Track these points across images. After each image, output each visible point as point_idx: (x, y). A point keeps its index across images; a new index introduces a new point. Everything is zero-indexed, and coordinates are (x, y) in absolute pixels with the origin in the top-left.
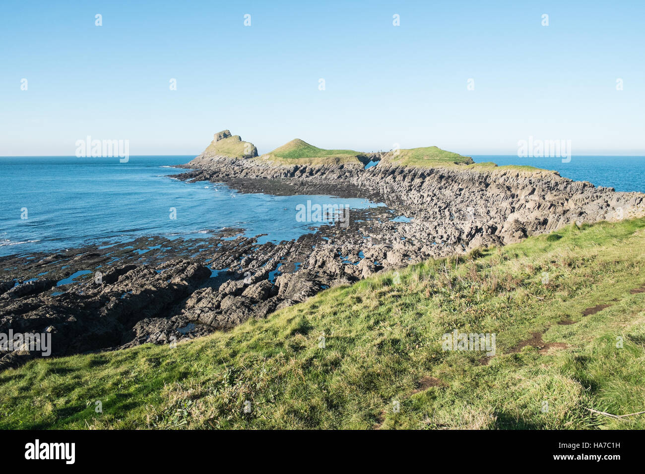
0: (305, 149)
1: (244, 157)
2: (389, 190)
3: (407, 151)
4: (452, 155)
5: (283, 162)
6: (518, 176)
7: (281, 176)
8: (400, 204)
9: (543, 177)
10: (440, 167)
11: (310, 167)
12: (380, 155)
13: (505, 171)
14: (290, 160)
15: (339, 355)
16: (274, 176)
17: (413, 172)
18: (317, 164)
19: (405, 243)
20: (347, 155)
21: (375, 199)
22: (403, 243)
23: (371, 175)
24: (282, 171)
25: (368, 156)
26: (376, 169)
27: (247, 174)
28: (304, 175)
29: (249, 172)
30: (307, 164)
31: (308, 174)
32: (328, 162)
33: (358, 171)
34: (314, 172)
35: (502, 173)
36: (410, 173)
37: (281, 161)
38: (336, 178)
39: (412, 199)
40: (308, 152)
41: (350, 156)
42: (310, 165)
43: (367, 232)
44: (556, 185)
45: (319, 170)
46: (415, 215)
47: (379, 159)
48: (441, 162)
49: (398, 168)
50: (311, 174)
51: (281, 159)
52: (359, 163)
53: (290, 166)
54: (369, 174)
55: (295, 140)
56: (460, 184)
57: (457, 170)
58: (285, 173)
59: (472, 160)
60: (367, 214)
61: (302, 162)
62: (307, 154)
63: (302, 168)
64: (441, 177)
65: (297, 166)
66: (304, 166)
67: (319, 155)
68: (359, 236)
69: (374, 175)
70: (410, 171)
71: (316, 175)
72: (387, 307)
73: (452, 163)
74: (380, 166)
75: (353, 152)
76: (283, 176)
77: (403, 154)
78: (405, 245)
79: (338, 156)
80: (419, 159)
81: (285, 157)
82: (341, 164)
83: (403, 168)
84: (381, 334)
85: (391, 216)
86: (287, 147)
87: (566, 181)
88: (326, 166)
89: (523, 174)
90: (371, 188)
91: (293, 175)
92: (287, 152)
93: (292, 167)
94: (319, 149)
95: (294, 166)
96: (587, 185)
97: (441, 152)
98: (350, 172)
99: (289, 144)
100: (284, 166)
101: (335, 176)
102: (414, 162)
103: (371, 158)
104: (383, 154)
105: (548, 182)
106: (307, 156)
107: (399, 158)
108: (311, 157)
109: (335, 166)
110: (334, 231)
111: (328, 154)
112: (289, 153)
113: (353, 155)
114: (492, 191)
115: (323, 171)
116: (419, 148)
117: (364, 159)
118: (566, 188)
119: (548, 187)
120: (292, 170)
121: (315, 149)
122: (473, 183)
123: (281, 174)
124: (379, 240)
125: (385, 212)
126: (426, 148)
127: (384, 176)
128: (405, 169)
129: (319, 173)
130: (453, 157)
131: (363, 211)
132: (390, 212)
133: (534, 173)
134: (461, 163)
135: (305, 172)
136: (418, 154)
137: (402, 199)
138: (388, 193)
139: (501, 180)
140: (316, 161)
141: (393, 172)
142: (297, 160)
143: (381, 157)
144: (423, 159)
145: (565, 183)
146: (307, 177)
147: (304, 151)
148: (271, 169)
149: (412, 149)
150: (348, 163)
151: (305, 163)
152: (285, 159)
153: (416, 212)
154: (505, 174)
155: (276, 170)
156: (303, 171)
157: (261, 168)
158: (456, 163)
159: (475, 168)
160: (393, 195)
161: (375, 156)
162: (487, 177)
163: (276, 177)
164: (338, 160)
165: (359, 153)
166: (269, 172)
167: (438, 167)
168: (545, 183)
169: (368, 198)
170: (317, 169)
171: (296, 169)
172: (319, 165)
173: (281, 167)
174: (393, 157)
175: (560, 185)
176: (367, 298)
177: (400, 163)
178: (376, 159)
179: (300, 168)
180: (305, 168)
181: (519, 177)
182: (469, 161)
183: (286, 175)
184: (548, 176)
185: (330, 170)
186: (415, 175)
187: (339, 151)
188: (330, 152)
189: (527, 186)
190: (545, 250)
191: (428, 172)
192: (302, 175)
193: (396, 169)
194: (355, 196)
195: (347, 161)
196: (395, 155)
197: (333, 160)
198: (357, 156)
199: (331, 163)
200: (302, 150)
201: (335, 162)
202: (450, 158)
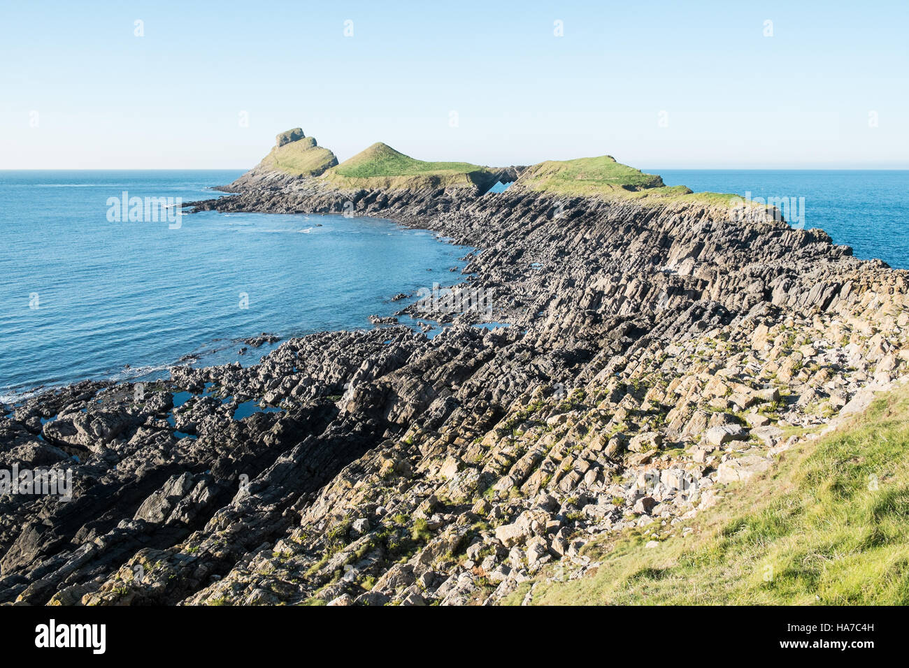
0: (389, 160)
1: (313, 174)
3: (561, 164)
4: (626, 172)
5: (342, 184)
7: (329, 209)
10: (594, 194)
11: (385, 193)
12: (515, 172)
14: (353, 180)
16: (318, 210)
18: (399, 185)
20: (454, 172)
24: (333, 200)
25: (493, 172)
27: (274, 204)
28: (371, 207)
29: (279, 202)
30: (382, 188)
31: (377, 206)
32: (417, 184)
33: (462, 201)
34: (389, 202)
38: (415, 213)
40: (391, 166)
41: (457, 173)
42: (386, 190)
45: (398, 199)
47: (514, 179)
48: (601, 186)
49: (528, 195)
50: (384, 204)
51: (340, 178)
52: (471, 185)
53: (350, 192)
55: (376, 144)
57: (616, 201)
58: (338, 203)
59: (661, 179)
61: (374, 184)
62: (389, 169)
63: (369, 196)
66: (376, 191)
67: (407, 171)
70: (542, 202)
71: (392, 208)
73: (619, 187)
74: (505, 192)
77: (552, 169)
79: (435, 173)
80: (569, 179)
81: (348, 175)
82: (439, 188)
83: (537, 195)
86: (360, 158)
88: (412, 191)
92: (356, 167)
94: (412, 160)
95: (359, 190)
98: (447, 204)
99: (364, 153)
100: (341, 191)
101: (418, 208)
103: (498, 175)
104: (521, 169)
106: (385, 175)
107: (542, 176)
108: (393, 174)
109: (427, 193)
111: (423, 170)
112: (359, 169)
113: (464, 171)
115: (405, 200)
116: (582, 159)
117: (483, 180)
120: (352, 198)
121: (406, 160)
123: (330, 205)
126: (592, 159)
128: (538, 198)
129: (397, 205)
130: (627, 176)
134: (637, 188)
135: (374, 201)
136: (568, 172)
140: (397, 182)
142: (364, 181)
143: (517, 175)
147: (386, 163)
149: (569, 161)
150: (451, 186)
151: (379, 185)
152: (347, 178)
155: (323, 198)
156: (368, 202)
157: (301, 195)
158: (627, 187)
161: (506, 173)
162: (652, 215)
164: (435, 181)
165: (478, 167)
166: (311, 201)
167: (591, 194)
170: (395, 196)
171: (362, 194)
172: (401, 190)
173: (336, 193)
174: (534, 175)
177: (538, 186)
178: (507, 177)
179: (368, 193)
180: (376, 195)
182: (656, 182)
183: (339, 207)
185: (418, 198)
192: (366, 207)
195: (451, 182)
196: (538, 173)
197: (426, 180)
198: (470, 174)
199: (422, 187)
200: (381, 162)
201: (430, 185)
202: (621, 177)
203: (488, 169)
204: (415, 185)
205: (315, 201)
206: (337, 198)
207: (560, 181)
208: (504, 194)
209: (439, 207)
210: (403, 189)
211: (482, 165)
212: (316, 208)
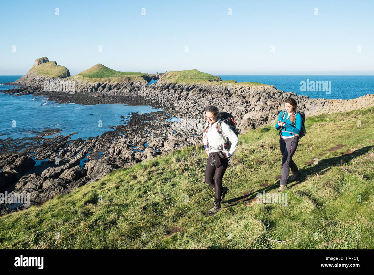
0: (105, 71)
1: (59, 77)
2: (165, 100)
3: (177, 73)
5: (89, 81)
6: (249, 89)
7: (88, 90)
8: (173, 109)
9: (266, 89)
10: (199, 83)
11: (109, 84)
12: (159, 76)
13: (242, 86)
14: (94, 79)
15: (116, 216)
16: (83, 91)
17: (181, 87)
18: (114, 81)
19: (176, 136)
20: (135, 76)
21: (155, 106)
22: (175, 136)
23: (152, 90)
24: (88, 87)
25: (150, 76)
26: (156, 85)
28: (105, 90)
30: (107, 82)
31: (108, 89)
32: (122, 80)
34: (112, 88)
35: (240, 87)
36: (179, 88)
37: (87, 80)
38: (128, 91)
39: (181, 105)
40: (107, 73)
41: (137, 76)
42: (109, 83)
43: (150, 129)
44: (273, 95)
45: (115, 86)
46: (183, 116)
47: (158, 78)
48: (200, 80)
49: (171, 84)
50: (110, 89)
51: (88, 78)
52: (144, 81)
53: (94, 84)
54: (151, 89)
55: (98, 64)
56: (213, 95)
57: (211, 85)
58: (91, 88)
59: (220, 78)
60: (150, 116)
61: (103, 81)
62: (107, 74)
64: (200, 90)
65: (99, 84)
66: (105, 83)
67: (115, 75)
68: (145, 132)
69: (155, 89)
70: (179, 87)
71: (114, 90)
72: (153, 181)
73: (207, 81)
74: (159, 83)
75: (140, 73)
76: (89, 91)
77: (174, 75)
78: (176, 137)
79: (129, 76)
80: (185, 78)
81: (91, 77)
82: (131, 82)
83: (174, 84)
84: (147, 200)
85: (167, 117)
86: (92, 70)
87: (280, 92)
88: (120, 83)
89: (253, 88)
90: (153, 98)
91: (96, 90)
92: (92, 74)
93: (96, 84)
94: (115, 71)
95: (98, 83)
96: (292, 95)
97: (200, 73)
98: (138, 87)
99: (93, 68)
100: (90, 83)
101: (127, 90)
102: (182, 80)
103: (152, 77)
104: (161, 74)
105: (268, 93)
106: (107, 76)
107: (172, 77)
108: (110, 77)
109: (126, 83)
110: (127, 129)
111: (122, 75)
112: (94, 74)
113: (140, 75)
114: (234, 99)
115: (118, 87)
116: (185, 71)
117: (148, 78)
118: (279, 96)
119: (268, 96)
120: (96, 86)
121: (112, 71)
122: (221, 94)
123: (88, 89)
124: (159, 134)
125: (163, 115)
126: (190, 70)
127: (162, 90)
128: (176, 85)
129: (116, 89)
130: (208, 77)
131: (147, 115)
132: (166, 115)
133: (260, 87)
134: (213, 81)
135: (106, 87)
136: (185, 75)
137: (174, 105)
138: (164, 102)
139: (239, 92)
140: (113, 80)
141: (168, 87)
142: (99, 79)
143: (160, 76)
144: (188, 78)
145: (279, 94)
146: (107, 91)
147: (105, 72)
148: (80, 86)
149: (180, 71)
150: (136, 81)
151: (106, 81)
152: (90, 79)
153: (184, 114)
154: (241, 88)
155: (84, 86)
156: (104, 87)
158: (210, 81)
159: (222, 84)
160: (168, 103)
161: (155, 76)
163: (84, 91)
164: (129, 79)
165: (144, 74)
166: (79, 88)
167: (198, 83)
168: (267, 94)
169: (150, 105)
170: (114, 85)
171: (99, 85)
172: (115, 83)
173: (88, 84)
174: (167, 77)
175: (276, 95)
176: (140, 176)
177: (173, 81)
178: (156, 78)
179: (102, 84)
180: (105, 85)
181: (251, 90)
182: (218, 79)
183: (92, 90)
184: (268, 89)
185: (124, 86)
186: (182, 89)
187: (130, 72)
188: (124, 73)
189: (255, 96)
190: (258, 139)
191: (192, 87)
192: (103, 90)
193: (170, 85)
194: (142, 104)
195: (135, 79)
196: (169, 76)
197: (126, 79)
198: (143, 76)
199: (124, 82)
200: (103, 72)
201: (127, 80)
202: (206, 77)
203: (148, 75)
204: (121, 81)
205: (80, 87)
206: (90, 86)
207: (183, 79)
208: (160, 84)
209: (136, 89)
210: (116, 83)
211: (145, 73)
212: (82, 90)
